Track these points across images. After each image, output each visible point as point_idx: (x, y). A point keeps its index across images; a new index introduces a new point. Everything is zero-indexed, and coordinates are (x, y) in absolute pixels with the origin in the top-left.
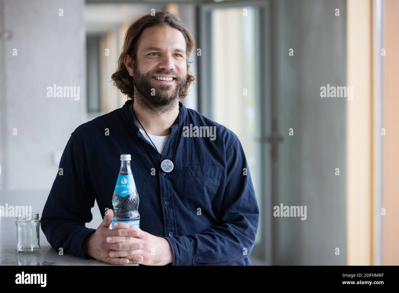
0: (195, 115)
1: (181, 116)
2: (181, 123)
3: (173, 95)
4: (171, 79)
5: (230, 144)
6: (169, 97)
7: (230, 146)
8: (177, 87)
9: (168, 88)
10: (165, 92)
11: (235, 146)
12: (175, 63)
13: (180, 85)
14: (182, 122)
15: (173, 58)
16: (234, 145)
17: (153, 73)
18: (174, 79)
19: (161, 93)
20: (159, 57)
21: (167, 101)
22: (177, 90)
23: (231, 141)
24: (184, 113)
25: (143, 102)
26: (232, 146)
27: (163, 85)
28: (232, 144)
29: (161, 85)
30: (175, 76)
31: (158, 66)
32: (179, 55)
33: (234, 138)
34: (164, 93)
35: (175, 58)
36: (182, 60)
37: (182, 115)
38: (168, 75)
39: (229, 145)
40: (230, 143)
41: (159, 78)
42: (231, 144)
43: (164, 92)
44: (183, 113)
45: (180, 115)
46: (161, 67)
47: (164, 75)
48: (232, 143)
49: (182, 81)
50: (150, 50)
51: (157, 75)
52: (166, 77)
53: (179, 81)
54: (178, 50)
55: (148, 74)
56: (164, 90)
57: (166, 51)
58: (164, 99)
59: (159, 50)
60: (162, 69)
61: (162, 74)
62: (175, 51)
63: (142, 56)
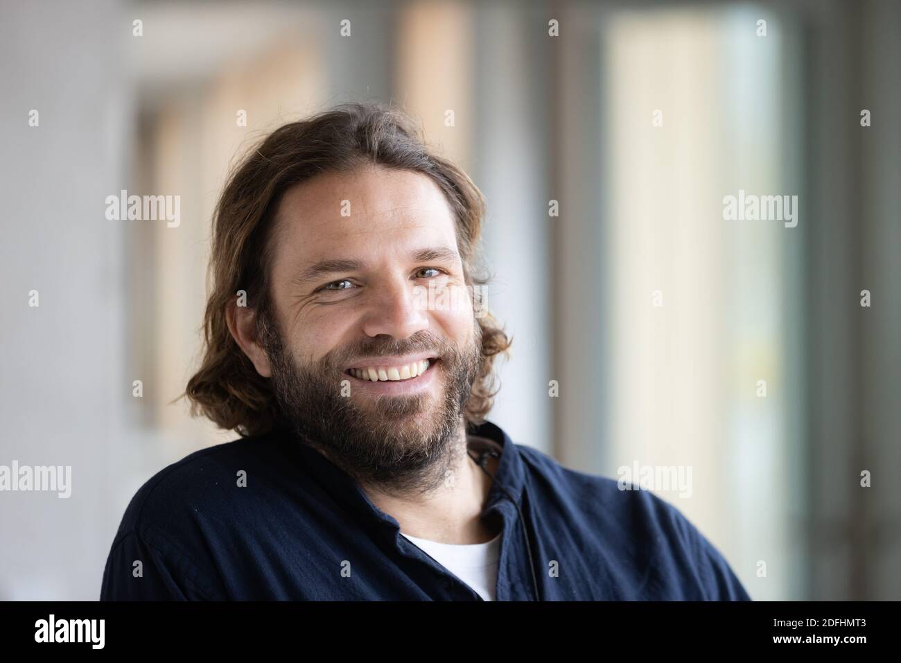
3: (438, 430)
4: (423, 366)
6: (425, 439)
8: (450, 391)
9: (413, 407)
10: (407, 424)
13: (460, 381)
17: (346, 355)
18: (433, 363)
19: (391, 432)
20: (360, 294)
21: (418, 456)
22: (450, 405)
27: (394, 400)
29: (383, 401)
30: (433, 353)
31: (360, 327)
34: (402, 429)
36: (448, 284)
38: (406, 357)
41: (373, 375)
43: (402, 424)
46: (373, 331)
47: (390, 357)
49: (464, 363)
50: (321, 274)
51: (364, 364)
52: (399, 366)
53: (454, 368)
54: (428, 255)
55: (327, 364)
56: (401, 418)
57: (384, 266)
58: (409, 451)
59: (354, 269)
60: (378, 336)
61: (382, 358)
62: (418, 257)
63: (295, 300)
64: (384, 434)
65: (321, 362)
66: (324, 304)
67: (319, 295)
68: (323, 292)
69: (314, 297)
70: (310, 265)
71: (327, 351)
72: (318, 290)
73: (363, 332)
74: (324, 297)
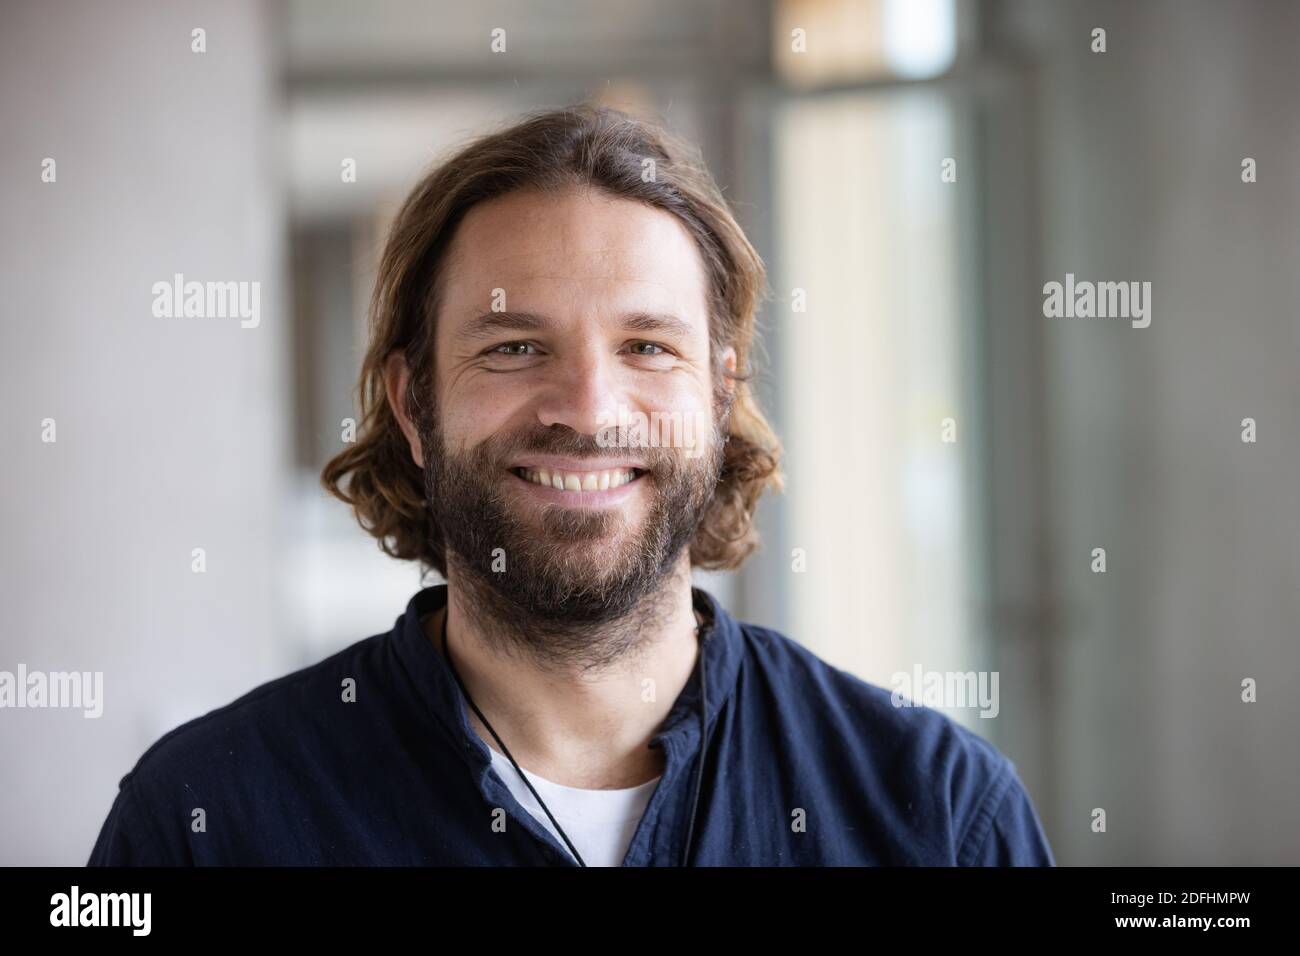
0: (785, 661)
1: (713, 675)
2: (711, 712)
3: (623, 565)
4: (619, 478)
5: (972, 818)
6: (603, 576)
7: (975, 828)
8: (655, 516)
9: (593, 527)
10: (579, 550)
11: (1000, 824)
12: (636, 391)
13: (676, 506)
14: (719, 699)
15: (624, 362)
16: (995, 824)
17: (509, 446)
18: (637, 473)
19: (555, 558)
20: (542, 364)
21: (591, 598)
22: (650, 535)
23: (980, 800)
24: (724, 653)
25: (490, 608)
26: (986, 826)
27: (568, 513)
28: (987, 813)
29: (552, 512)
30: (640, 462)
31: (532, 410)
32: (654, 344)
33: (994, 776)
34: (569, 558)
35: (632, 365)
36: (674, 368)
37: (713, 665)
38: (590, 461)
39: (970, 823)
40: (976, 812)
41: (544, 478)
42: (979, 818)
43: (571, 550)
44: (717, 654)
45: (707, 668)
46: (548, 418)
47: (567, 458)
48: (982, 810)
49: (685, 484)
50: (490, 329)
51: (532, 462)
52: (582, 473)
53: (668, 486)
54: (645, 322)
55: (483, 455)
56: (573, 541)
57: (578, 328)
58: (578, 590)
59: (535, 327)
60: (555, 426)
61: (557, 457)
62: (628, 323)
63: (455, 362)
64: (545, 562)
65: (475, 451)
66: (491, 370)
67: (486, 358)
68: (494, 356)
69: (480, 360)
70: (478, 315)
71: (484, 438)
72: (486, 352)
73: (536, 417)
74: (491, 362)
